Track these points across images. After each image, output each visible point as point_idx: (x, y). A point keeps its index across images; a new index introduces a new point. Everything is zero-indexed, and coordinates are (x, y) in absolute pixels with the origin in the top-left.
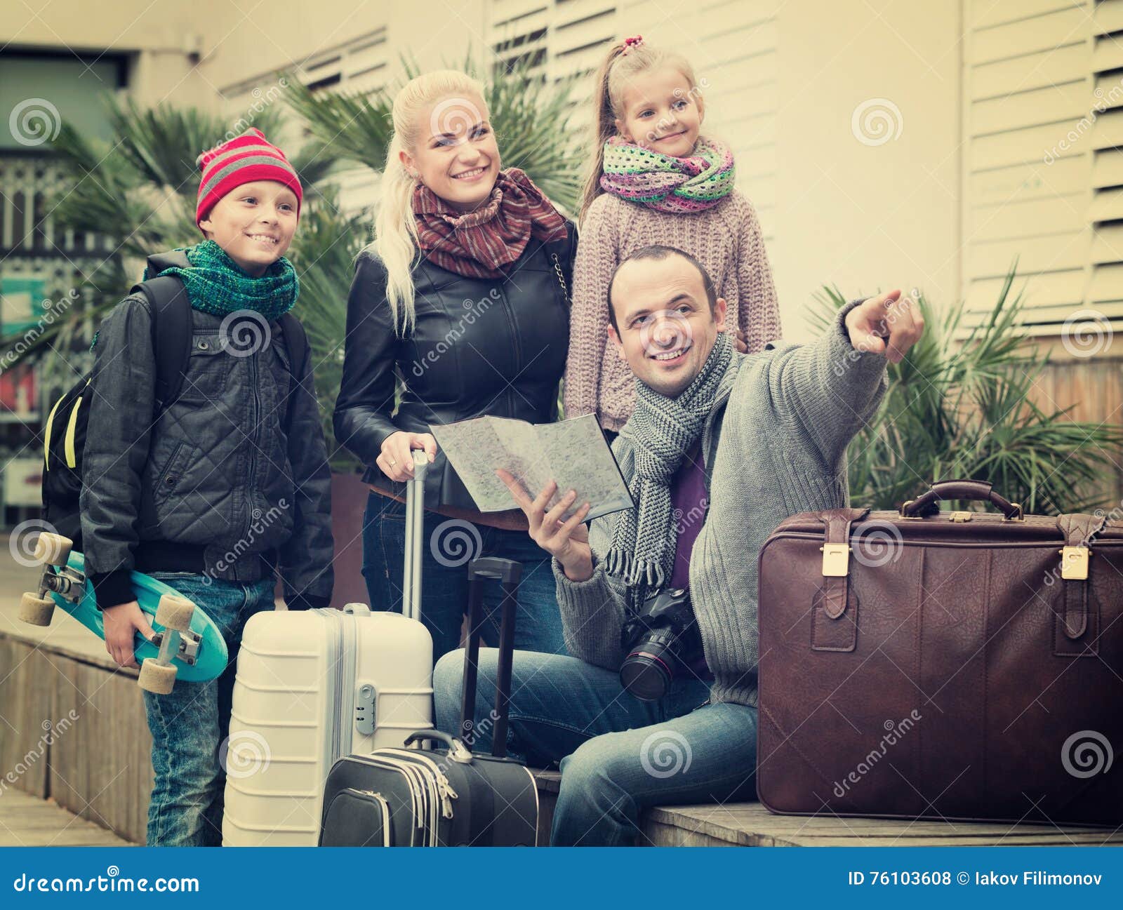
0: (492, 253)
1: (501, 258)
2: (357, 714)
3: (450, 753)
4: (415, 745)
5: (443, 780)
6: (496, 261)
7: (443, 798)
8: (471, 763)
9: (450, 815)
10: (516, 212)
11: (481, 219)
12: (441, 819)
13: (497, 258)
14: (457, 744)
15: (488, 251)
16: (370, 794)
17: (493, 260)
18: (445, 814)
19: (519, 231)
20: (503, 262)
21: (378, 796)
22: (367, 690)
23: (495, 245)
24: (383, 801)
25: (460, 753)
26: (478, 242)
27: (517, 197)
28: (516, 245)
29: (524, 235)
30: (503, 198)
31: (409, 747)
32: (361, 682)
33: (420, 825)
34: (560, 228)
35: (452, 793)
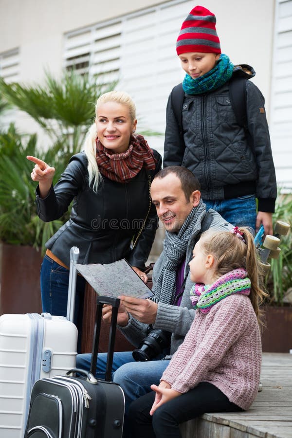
0: (123, 173)
1: (127, 176)
2: (43, 363)
3: (88, 379)
4: (71, 375)
5: (85, 391)
6: (124, 177)
7: (85, 399)
8: (97, 384)
9: (88, 407)
10: (137, 156)
11: (121, 157)
12: (84, 408)
13: (125, 176)
14: (91, 375)
15: (122, 172)
16: (53, 396)
17: (123, 176)
18: (86, 406)
19: (137, 165)
20: (127, 178)
21: (56, 397)
22: (48, 352)
23: (125, 170)
24: (59, 400)
25: (93, 380)
26: (118, 168)
27: (139, 150)
28: (135, 171)
29: (139, 167)
30: (133, 149)
31: (68, 376)
32: (45, 349)
33: (75, 411)
34: (153, 164)
35: (89, 397)
